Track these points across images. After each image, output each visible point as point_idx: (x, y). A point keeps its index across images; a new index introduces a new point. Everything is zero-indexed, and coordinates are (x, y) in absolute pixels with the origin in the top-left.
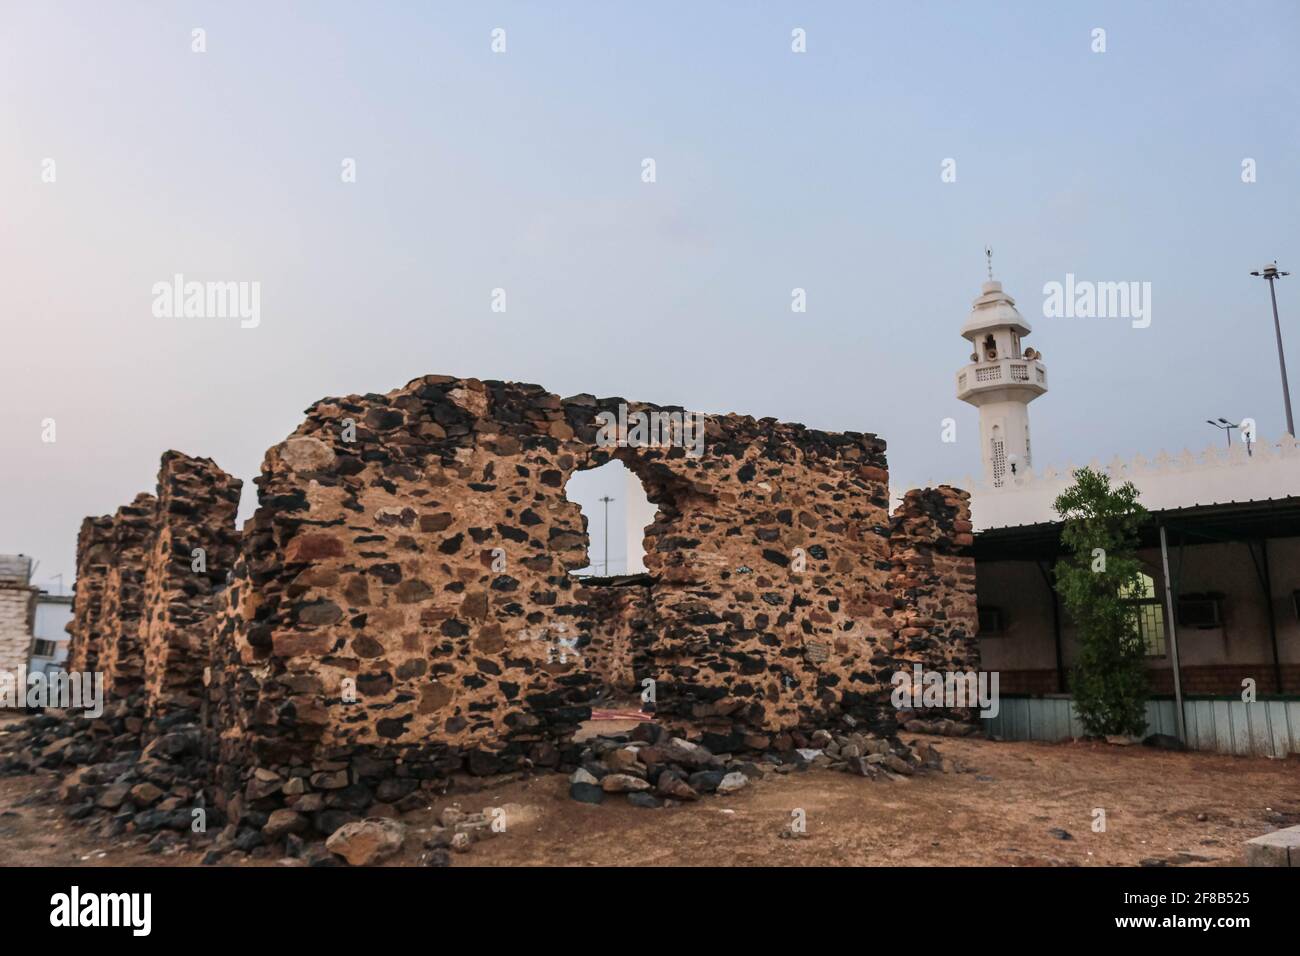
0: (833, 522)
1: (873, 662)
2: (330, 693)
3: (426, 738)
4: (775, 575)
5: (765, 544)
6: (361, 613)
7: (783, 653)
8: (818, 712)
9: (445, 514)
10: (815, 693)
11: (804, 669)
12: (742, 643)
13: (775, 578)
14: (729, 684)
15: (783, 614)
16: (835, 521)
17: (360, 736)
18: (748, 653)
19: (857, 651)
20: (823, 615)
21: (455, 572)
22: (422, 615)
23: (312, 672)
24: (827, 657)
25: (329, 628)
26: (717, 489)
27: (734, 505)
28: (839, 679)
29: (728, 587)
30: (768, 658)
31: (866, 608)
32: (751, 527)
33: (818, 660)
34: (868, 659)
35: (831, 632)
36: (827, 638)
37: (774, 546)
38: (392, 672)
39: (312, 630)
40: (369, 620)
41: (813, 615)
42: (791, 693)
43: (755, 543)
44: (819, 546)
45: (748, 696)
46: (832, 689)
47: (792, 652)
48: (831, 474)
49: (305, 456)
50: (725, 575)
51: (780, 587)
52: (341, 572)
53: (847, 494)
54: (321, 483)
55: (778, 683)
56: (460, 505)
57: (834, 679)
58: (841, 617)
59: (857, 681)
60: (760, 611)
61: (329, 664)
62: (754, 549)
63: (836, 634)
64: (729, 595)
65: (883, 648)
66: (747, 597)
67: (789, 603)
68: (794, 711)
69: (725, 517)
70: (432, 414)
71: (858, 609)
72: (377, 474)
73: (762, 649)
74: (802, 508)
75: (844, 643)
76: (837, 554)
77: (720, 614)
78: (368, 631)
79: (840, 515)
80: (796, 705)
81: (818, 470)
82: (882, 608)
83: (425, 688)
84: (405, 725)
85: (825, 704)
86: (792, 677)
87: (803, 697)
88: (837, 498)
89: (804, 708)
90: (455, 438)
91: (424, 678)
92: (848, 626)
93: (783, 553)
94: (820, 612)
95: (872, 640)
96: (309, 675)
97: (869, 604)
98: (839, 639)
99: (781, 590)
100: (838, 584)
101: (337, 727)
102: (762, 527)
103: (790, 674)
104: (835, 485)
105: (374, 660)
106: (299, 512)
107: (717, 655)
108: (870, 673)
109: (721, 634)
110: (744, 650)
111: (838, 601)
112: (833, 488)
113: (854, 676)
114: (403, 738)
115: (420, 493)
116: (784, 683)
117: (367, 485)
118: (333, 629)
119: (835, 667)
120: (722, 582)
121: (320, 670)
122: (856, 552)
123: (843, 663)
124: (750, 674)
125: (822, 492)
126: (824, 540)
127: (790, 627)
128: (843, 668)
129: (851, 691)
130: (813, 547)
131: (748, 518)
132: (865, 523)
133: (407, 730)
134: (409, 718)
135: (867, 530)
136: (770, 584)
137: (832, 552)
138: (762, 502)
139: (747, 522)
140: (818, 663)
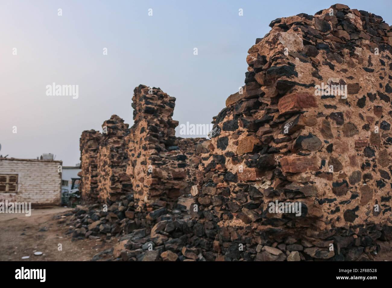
2: (321, 196)
3: (366, 220)
6: (330, 143)
9: (357, 83)
17: (337, 222)
21: (365, 119)
22: (356, 144)
23: (312, 183)
25: (316, 153)
38: (348, 180)
39: (308, 155)
40: (334, 147)
49: (291, 42)
52: (317, 117)
54: (301, 60)
56: (361, 79)
61: (319, 177)
70: (342, 25)
72: (323, 57)
78: (335, 155)
83: (362, 189)
84: (356, 213)
90: (354, 41)
91: (361, 183)
96: (311, 185)
101: (327, 218)
105: (339, 173)
106: (293, 77)
114: (357, 221)
115: (345, 71)
117: (321, 63)
118: (318, 154)
121: (316, 181)
133: (357, 216)
134: (357, 208)
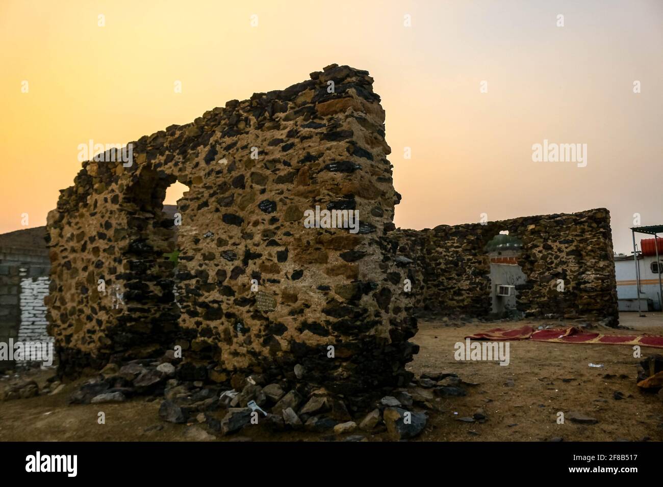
0: (282, 173)
1: (327, 312)
4: (231, 235)
5: (223, 210)
7: (236, 302)
8: (265, 359)
10: (262, 340)
11: (253, 317)
12: (206, 294)
13: (231, 238)
14: (198, 327)
15: (237, 268)
16: (284, 171)
18: (210, 302)
19: (307, 300)
20: (272, 266)
24: (275, 306)
26: (190, 176)
27: (201, 185)
28: (286, 329)
29: (199, 250)
30: (224, 306)
31: (316, 255)
32: (213, 199)
33: (264, 309)
34: (319, 308)
35: (279, 282)
36: (275, 288)
37: (231, 210)
41: (263, 267)
42: (241, 338)
43: (217, 210)
44: (267, 201)
45: (209, 337)
46: (278, 338)
47: (243, 302)
48: (281, 127)
50: (196, 241)
51: (234, 244)
53: (296, 140)
55: (231, 329)
57: (281, 329)
58: (289, 267)
59: (306, 331)
60: (219, 267)
62: (216, 215)
63: (284, 284)
64: (199, 256)
65: (337, 297)
66: (209, 257)
67: (242, 258)
68: (244, 355)
69: (195, 196)
71: (308, 257)
73: (220, 300)
74: (253, 170)
75: (292, 292)
76: (285, 204)
77: (193, 272)
79: (289, 165)
80: (245, 349)
81: (269, 129)
82: (338, 253)
85: (273, 352)
86: (242, 324)
87: (250, 343)
88: (285, 149)
89: (254, 354)
92: (297, 275)
93: (237, 214)
94: (268, 264)
95: (324, 289)
97: (323, 249)
98: (286, 288)
99: (235, 247)
100: (288, 234)
102: (222, 196)
103: (241, 322)
104: (284, 137)
107: (190, 304)
108: (323, 324)
109: (193, 287)
110: (207, 300)
111: (287, 250)
112: (282, 141)
113: (304, 326)
116: (235, 328)
119: (282, 316)
120: (194, 247)
122: (306, 197)
123: (292, 313)
124: (212, 320)
125: (271, 148)
126: (273, 193)
127: (242, 279)
128: (290, 318)
129: (298, 341)
130: (262, 202)
131: (212, 192)
132: (319, 164)
135: (321, 170)
136: (226, 243)
137: (281, 203)
138: (220, 175)
139: (211, 196)
140: (266, 312)
